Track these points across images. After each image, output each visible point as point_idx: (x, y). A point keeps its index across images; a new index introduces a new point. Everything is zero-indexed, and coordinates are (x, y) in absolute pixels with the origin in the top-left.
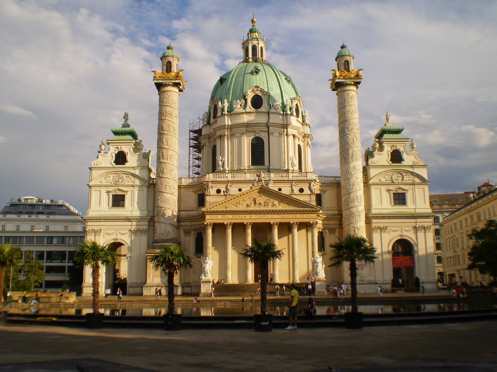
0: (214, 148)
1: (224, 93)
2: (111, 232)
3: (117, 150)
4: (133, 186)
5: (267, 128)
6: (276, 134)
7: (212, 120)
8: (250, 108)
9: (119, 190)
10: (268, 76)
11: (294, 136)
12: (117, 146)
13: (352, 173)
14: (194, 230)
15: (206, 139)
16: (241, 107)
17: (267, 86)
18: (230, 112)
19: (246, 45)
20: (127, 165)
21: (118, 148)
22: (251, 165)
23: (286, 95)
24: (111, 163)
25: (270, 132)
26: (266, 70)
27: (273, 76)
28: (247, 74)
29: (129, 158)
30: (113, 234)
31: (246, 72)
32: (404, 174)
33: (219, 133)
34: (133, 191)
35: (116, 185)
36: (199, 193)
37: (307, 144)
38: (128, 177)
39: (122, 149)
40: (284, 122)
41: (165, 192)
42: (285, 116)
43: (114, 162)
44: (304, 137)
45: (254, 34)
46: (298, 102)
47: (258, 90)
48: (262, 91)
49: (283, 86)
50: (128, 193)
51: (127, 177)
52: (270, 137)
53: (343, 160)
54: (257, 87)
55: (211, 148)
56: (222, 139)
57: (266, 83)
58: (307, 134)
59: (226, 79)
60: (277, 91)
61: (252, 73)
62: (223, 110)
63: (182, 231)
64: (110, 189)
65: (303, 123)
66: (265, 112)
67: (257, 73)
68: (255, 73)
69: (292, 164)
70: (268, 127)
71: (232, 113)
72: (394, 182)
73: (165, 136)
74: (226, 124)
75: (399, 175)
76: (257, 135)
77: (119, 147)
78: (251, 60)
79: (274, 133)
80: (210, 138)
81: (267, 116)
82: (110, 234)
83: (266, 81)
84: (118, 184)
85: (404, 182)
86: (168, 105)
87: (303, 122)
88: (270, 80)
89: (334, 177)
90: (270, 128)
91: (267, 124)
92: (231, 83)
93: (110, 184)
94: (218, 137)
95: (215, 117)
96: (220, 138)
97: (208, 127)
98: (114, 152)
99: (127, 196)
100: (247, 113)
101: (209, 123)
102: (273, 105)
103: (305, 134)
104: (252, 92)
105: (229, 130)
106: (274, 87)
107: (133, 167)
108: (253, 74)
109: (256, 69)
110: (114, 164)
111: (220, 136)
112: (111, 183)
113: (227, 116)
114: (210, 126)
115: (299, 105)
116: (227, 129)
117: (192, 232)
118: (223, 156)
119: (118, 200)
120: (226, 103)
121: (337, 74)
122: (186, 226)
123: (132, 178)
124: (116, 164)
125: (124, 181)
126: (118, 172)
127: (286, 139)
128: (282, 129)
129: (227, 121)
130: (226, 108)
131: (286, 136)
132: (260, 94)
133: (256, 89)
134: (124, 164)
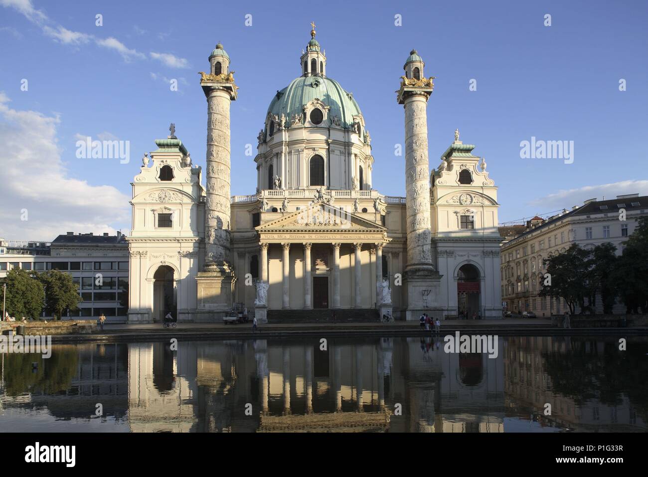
0: (271, 167)
1: (281, 108)
3: (162, 163)
4: (180, 204)
5: (327, 145)
6: (337, 152)
7: (268, 138)
8: (309, 122)
9: (166, 208)
10: (329, 89)
11: (356, 155)
12: (161, 160)
14: (249, 253)
15: (261, 158)
16: (299, 121)
19: (305, 59)
20: (174, 180)
21: (162, 161)
22: (309, 185)
23: (348, 111)
24: (156, 178)
25: (330, 149)
26: (327, 84)
27: (334, 90)
28: (306, 86)
29: (176, 173)
30: (159, 256)
31: (306, 84)
32: (472, 196)
33: (275, 151)
34: (181, 210)
35: (162, 203)
36: (254, 213)
37: (369, 166)
39: (168, 163)
40: (345, 140)
41: (216, 210)
42: (346, 134)
43: (159, 178)
45: (314, 47)
46: (360, 120)
47: (317, 103)
48: (322, 105)
49: (345, 101)
50: (176, 212)
51: (174, 194)
52: (331, 155)
53: (410, 178)
54: (317, 100)
55: (268, 167)
56: (279, 156)
58: (368, 155)
59: (283, 94)
60: (338, 106)
61: (311, 85)
62: (280, 125)
63: (236, 254)
65: (365, 144)
66: (324, 128)
67: (317, 85)
68: (315, 86)
69: (353, 184)
70: (329, 145)
71: (289, 128)
72: (462, 204)
73: (215, 148)
74: (284, 140)
75: (468, 197)
76: (316, 153)
77: (164, 161)
78: (310, 75)
79: (335, 151)
80: (266, 158)
81: (328, 132)
82: (156, 257)
84: (164, 201)
85: (473, 204)
86: (218, 113)
87: (365, 142)
88: (330, 94)
89: (398, 198)
90: (331, 145)
91: (327, 141)
92: (289, 96)
93: (155, 201)
94: (275, 155)
95: (271, 134)
96: (277, 156)
97: (264, 145)
99: (175, 215)
100: (305, 128)
101: (265, 141)
102: (334, 121)
103: (366, 155)
105: (287, 146)
107: (181, 183)
108: (313, 87)
109: (316, 81)
110: (159, 180)
111: (277, 154)
112: (157, 201)
113: (284, 131)
114: (267, 144)
115: (361, 123)
116: (285, 145)
117: (247, 255)
118: (280, 175)
119: (165, 221)
120: (283, 117)
121: (406, 83)
122: (240, 248)
123: (180, 195)
124: (161, 180)
125: (171, 199)
126: (164, 189)
127: (347, 158)
128: (343, 147)
129: (285, 136)
130: (283, 123)
131: (347, 155)
132: (320, 108)
133: (315, 102)
134: (171, 180)
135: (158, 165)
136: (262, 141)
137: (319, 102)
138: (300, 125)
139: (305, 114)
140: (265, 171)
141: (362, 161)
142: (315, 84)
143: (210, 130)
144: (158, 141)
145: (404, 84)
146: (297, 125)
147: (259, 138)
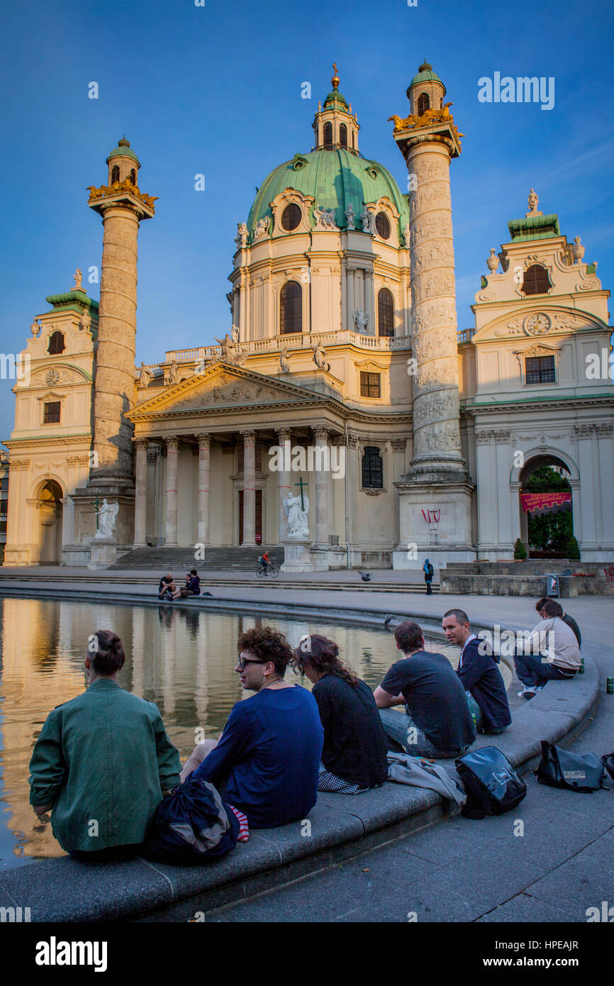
5: (307, 262)
10: (322, 167)
13: (427, 322)
16: (266, 230)
17: (312, 187)
22: (279, 333)
23: (352, 198)
27: (333, 167)
32: (551, 315)
40: (340, 248)
41: (103, 391)
46: (386, 208)
47: (292, 194)
48: (300, 195)
52: (312, 277)
54: (293, 189)
60: (333, 192)
66: (304, 234)
67: (301, 165)
68: (298, 167)
70: (309, 260)
71: (252, 244)
72: (528, 335)
75: (542, 318)
76: (290, 278)
79: (320, 270)
81: (308, 239)
83: (314, 178)
85: (550, 331)
88: (323, 174)
90: (313, 261)
91: (306, 254)
92: (262, 192)
100: (272, 240)
102: (320, 218)
104: (283, 201)
106: (328, 184)
108: (294, 169)
115: (389, 214)
120: (244, 230)
127: (345, 278)
128: (337, 261)
130: (244, 238)
131: (344, 274)
132: (297, 201)
133: (288, 193)
134: (61, 352)
137: (293, 192)
138: (265, 236)
139: (273, 216)
141: (388, 279)
142: (299, 164)
146: (262, 237)
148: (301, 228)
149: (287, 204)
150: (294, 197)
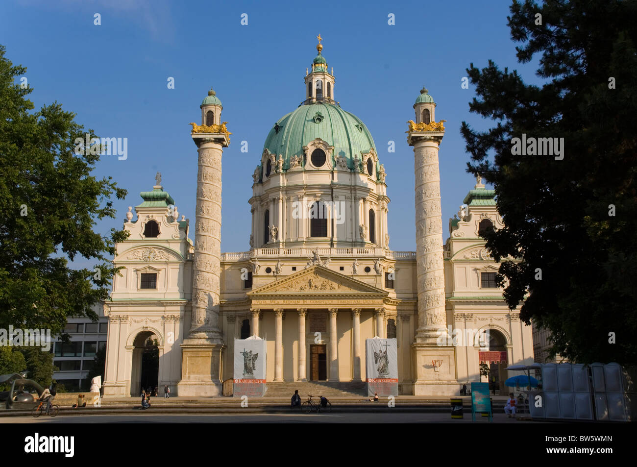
0: (267, 213)
1: (279, 146)
2: (139, 319)
3: (147, 219)
4: (166, 263)
5: (330, 190)
6: (342, 197)
7: (265, 179)
8: (309, 164)
9: (150, 268)
10: (334, 123)
11: (364, 199)
12: (147, 215)
13: (430, 248)
14: (240, 316)
15: (257, 201)
16: (299, 164)
17: (331, 138)
18: (286, 170)
20: (159, 237)
21: (148, 217)
22: (310, 236)
23: (355, 149)
24: (140, 235)
25: (334, 195)
26: (332, 117)
27: (340, 124)
28: (308, 121)
29: (162, 228)
30: (142, 321)
31: (307, 119)
33: (272, 196)
34: (167, 269)
35: (146, 262)
37: (383, 209)
38: (161, 253)
39: (154, 218)
40: (352, 183)
41: (205, 270)
42: (353, 175)
43: (143, 234)
44: (378, 199)
45: (320, 65)
46: (371, 155)
47: (320, 143)
48: (325, 144)
49: (352, 137)
50: (161, 272)
51: (159, 252)
53: (419, 232)
54: (319, 139)
55: (264, 213)
56: (275, 203)
57: (331, 133)
58: (381, 196)
59: (282, 127)
60: (344, 143)
61: (314, 120)
62: (277, 167)
63: (225, 318)
64: (139, 267)
65: (378, 182)
66: (328, 171)
67: (320, 120)
68: (318, 121)
69: (361, 234)
70: (332, 190)
71: (288, 171)
72: (482, 260)
73: (205, 204)
74: (281, 185)
76: (318, 199)
77: (150, 215)
78: (314, 100)
79: (339, 196)
80: (262, 201)
81: (331, 175)
82: (138, 322)
83: (331, 131)
84: (148, 260)
86: (209, 165)
87: (378, 180)
88: (336, 129)
90: (334, 190)
91: (330, 185)
92: (288, 132)
93: (138, 260)
94: (271, 201)
95: (268, 175)
96: (274, 202)
97: (260, 186)
98: (144, 221)
99: (160, 275)
100: (306, 171)
101: (261, 181)
102: (338, 161)
103: (379, 196)
104: (313, 146)
105: (284, 192)
106: (340, 137)
107: (167, 240)
108: (315, 123)
109: (319, 115)
110: (144, 236)
111: (274, 199)
112: (141, 260)
113: (282, 175)
114: (263, 185)
115: (372, 159)
116: (282, 191)
117: (238, 319)
118: (277, 225)
119: (148, 281)
120: (281, 159)
121: (414, 128)
122: (230, 311)
123: (165, 253)
124: (146, 237)
125: (156, 258)
126: (149, 247)
127: (353, 203)
128: (349, 192)
129: (283, 181)
130: (281, 165)
131: (353, 200)
132: (323, 148)
133: (317, 142)
134: (156, 237)
135: (143, 220)
136: (258, 181)
137: (321, 142)
138: (299, 168)
139: (305, 155)
140: (260, 215)
141: (373, 203)
142: (318, 119)
143: (200, 183)
144: (144, 193)
145: (412, 130)
146: (297, 167)
147: (254, 176)
148: (325, 167)
149: (315, 148)
150: (320, 145)
